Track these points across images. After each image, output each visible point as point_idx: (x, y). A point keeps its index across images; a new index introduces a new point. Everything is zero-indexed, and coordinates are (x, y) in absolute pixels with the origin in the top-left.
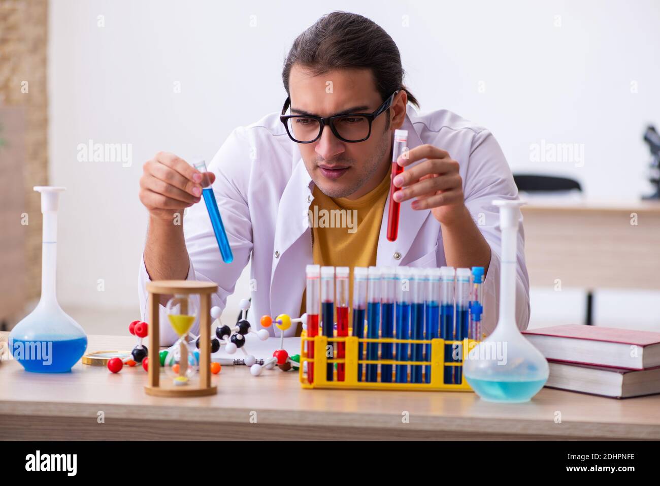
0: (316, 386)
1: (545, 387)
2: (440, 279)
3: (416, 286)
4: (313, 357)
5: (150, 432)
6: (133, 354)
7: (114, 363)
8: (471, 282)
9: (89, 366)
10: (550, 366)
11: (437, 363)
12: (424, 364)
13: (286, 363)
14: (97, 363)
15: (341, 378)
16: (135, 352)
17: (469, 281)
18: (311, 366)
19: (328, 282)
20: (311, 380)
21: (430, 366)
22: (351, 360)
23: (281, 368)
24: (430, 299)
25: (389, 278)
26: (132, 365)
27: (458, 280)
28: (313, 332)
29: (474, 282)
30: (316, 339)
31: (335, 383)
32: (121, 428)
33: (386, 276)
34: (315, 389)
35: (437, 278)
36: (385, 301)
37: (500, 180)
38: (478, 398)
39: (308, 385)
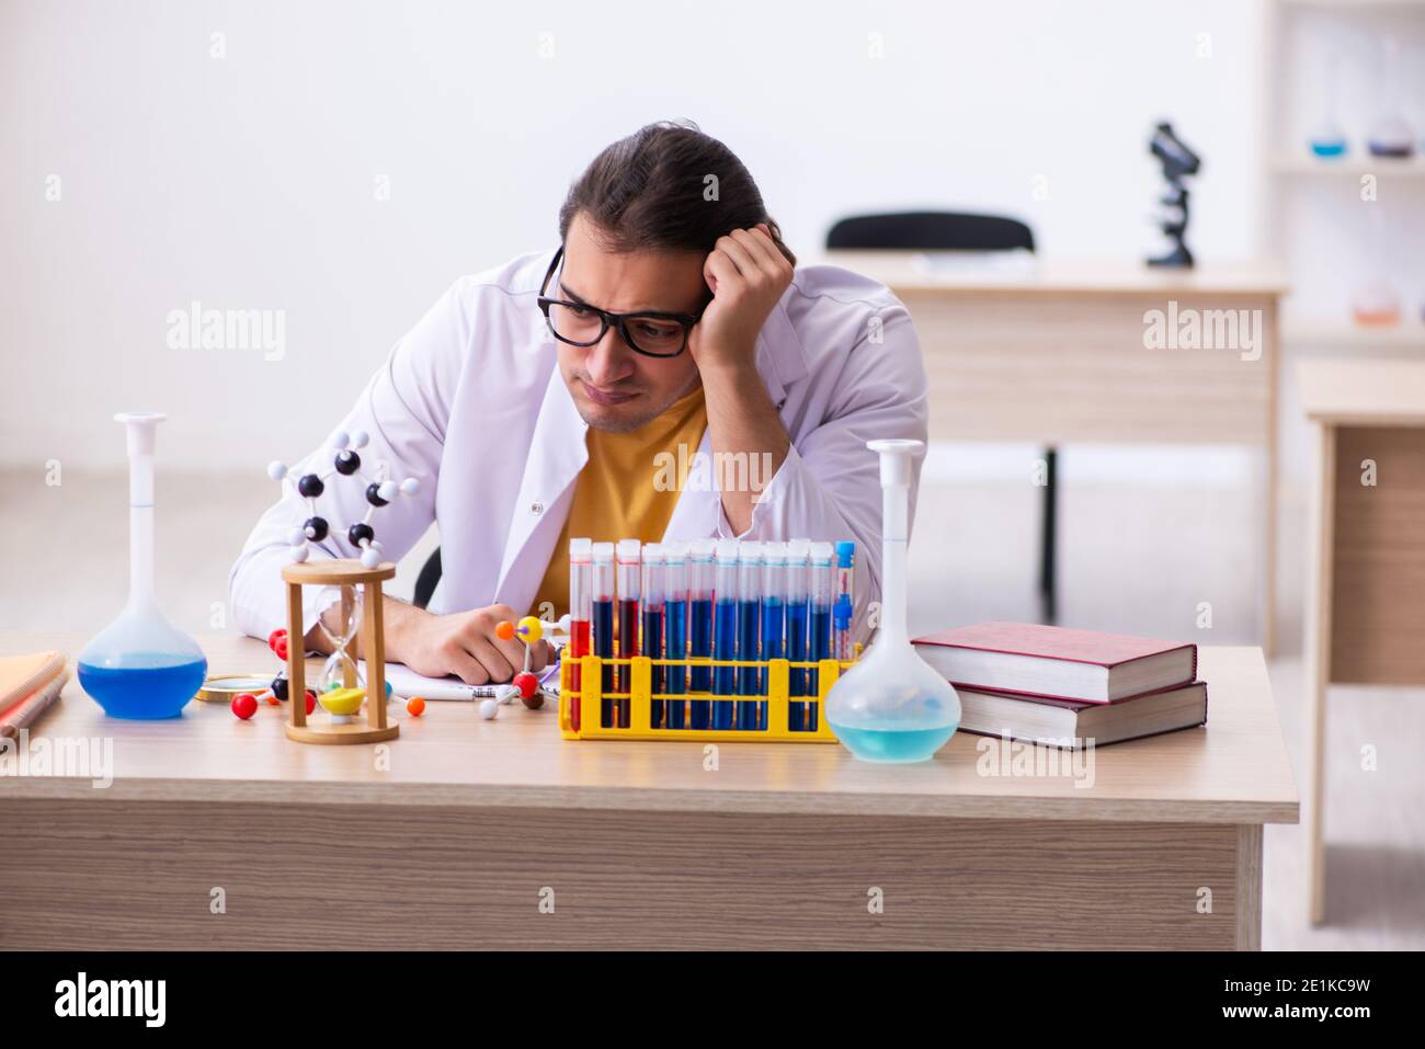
0: (584, 736)
1: (960, 730)
2: (784, 564)
3: (744, 574)
4: (579, 690)
5: (323, 817)
6: (273, 687)
7: (242, 704)
8: (835, 566)
9: (204, 703)
10: (960, 697)
11: (777, 698)
12: (758, 698)
13: (534, 696)
14: (217, 699)
15: (625, 722)
16: (277, 684)
17: (829, 565)
18: (576, 705)
19: (603, 570)
20: (575, 723)
21: (767, 702)
22: (640, 696)
23: (526, 703)
24: (768, 594)
25: (703, 561)
26: (273, 703)
27: (812, 565)
28: (580, 649)
29: (839, 566)
30: (584, 660)
31: (614, 731)
32: (273, 812)
33: (698, 558)
34: (582, 739)
35: (780, 562)
36: (696, 596)
37: (895, 398)
38: (846, 755)
39: (572, 734)
